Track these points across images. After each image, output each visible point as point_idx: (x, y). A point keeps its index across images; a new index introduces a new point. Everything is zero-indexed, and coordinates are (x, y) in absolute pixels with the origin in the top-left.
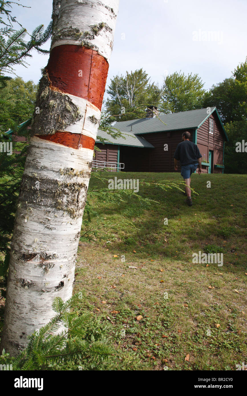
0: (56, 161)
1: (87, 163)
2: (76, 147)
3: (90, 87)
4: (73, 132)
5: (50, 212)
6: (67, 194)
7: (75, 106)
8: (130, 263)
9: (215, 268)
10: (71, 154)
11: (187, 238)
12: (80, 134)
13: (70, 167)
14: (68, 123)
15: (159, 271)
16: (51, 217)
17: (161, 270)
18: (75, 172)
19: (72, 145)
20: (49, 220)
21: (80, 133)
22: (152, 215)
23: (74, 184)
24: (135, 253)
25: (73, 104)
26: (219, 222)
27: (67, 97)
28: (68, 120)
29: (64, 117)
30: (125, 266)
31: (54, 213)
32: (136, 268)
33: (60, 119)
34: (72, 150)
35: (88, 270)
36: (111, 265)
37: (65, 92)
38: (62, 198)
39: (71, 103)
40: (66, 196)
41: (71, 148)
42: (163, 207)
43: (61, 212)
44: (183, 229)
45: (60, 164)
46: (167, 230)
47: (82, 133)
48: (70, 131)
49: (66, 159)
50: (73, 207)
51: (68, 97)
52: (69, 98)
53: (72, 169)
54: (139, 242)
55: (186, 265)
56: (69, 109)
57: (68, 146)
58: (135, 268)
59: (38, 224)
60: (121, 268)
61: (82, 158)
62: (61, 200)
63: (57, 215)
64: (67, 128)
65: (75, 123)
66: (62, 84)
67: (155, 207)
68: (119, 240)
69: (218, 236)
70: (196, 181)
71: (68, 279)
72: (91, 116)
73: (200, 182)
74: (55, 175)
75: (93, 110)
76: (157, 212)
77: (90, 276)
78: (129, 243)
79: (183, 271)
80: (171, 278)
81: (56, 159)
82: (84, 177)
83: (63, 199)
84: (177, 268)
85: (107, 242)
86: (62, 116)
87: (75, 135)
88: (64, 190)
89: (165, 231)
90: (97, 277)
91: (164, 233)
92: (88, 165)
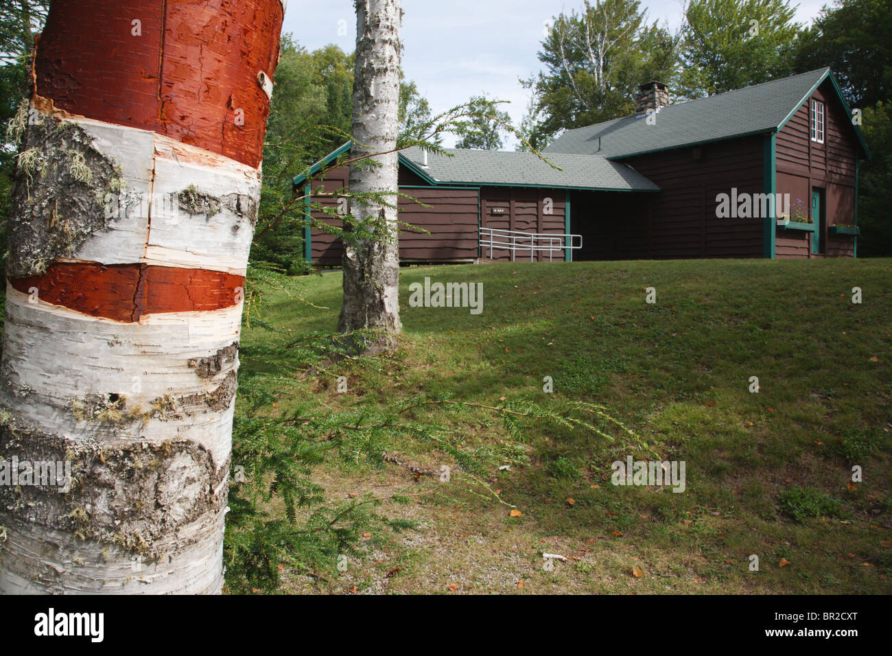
0: (60, 370)
1: (190, 366)
2: (128, 314)
3: (165, 79)
4: (107, 260)
5: (56, 547)
6: (110, 486)
7: (106, 160)
8: (550, 541)
9: (808, 574)
10: (111, 345)
11: (728, 460)
12: (138, 266)
13: (104, 392)
14: (86, 228)
15: (629, 573)
16: (63, 565)
17: (635, 573)
18: (128, 410)
19: (112, 308)
20: (57, 574)
21: (137, 261)
22: (631, 389)
23: (127, 452)
24: (571, 506)
25: (99, 156)
26: (830, 411)
27: (77, 133)
28: (85, 218)
29: (68, 210)
30: (535, 551)
31: (72, 552)
32: (564, 559)
33: (57, 217)
34: (112, 326)
35: (430, 559)
36: (498, 543)
37: (74, 112)
38: (89, 499)
39: (91, 154)
40: (104, 493)
41: (107, 321)
42: (666, 364)
43: (94, 550)
44: (717, 433)
45: (71, 381)
46: (671, 434)
47: (142, 261)
48: (98, 260)
49: (92, 362)
50: (138, 527)
51: (80, 130)
52: (83, 135)
53: (114, 397)
54: (590, 469)
55: (714, 556)
56: (81, 177)
57: (94, 313)
58: (561, 560)
60: (522, 556)
61: (160, 350)
62: (88, 507)
63: (80, 560)
64: (86, 247)
65: (112, 224)
66: (64, 81)
67: (641, 364)
68: (533, 463)
69: (827, 458)
70: (766, 285)
72: (180, 189)
73: (778, 287)
74: (59, 421)
76: (647, 378)
77: (429, 577)
78: (559, 472)
79: (703, 576)
81: (59, 362)
82: (177, 417)
83: (93, 505)
84: (686, 565)
85: (502, 468)
86: (63, 205)
87: (117, 269)
88: (92, 473)
89: (665, 437)
90: (448, 585)
91: (662, 444)
92: (192, 370)
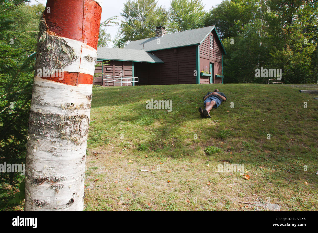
0: (58, 98)
1: (87, 97)
2: (75, 84)
3: (83, 30)
4: (70, 72)
5: (55, 142)
6: (70, 125)
7: (71, 48)
8: (142, 167)
9: (214, 166)
10: (71, 91)
11: (190, 141)
12: (77, 73)
13: (70, 102)
14: (66, 63)
15: (167, 172)
16: (57, 146)
17: (169, 172)
18: (75, 106)
19: (71, 82)
20: (55, 149)
21: (77, 72)
22: (161, 123)
23: (75, 117)
24: (147, 158)
25: (69, 47)
26: (217, 126)
27: (63, 41)
28: (65, 61)
29: (61, 59)
30: (138, 170)
31: (60, 143)
32: (148, 171)
33: (58, 60)
34: (71, 87)
35: (107, 176)
36: (127, 169)
37: (61, 36)
38: (65, 129)
39: (67, 46)
40: (68, 127)
41: (70, 85)
42: (170, 116)
43: (65, 141)
44: (187, 134)
45: (61, 100)
46: (174, 135)
47: (79, 72)
48: (68, 71)
49: (66, 95)
50: (76, 136)
51: (64, 40)
52: (65, 41)
53: (72, 104)
54: (151, 147)
55: (189, 165)
56: (65, 52)
57: (67, 84)
58: (147, 171)
59: (46, 153)
60: (135, 172)
61: (81, 93)
62: (65, 131)
63: (62, 144)
64: (65, 68)
65: (72, 63)
66: (58, 28)
67: (163, 116)
68: (133, 147)
69: (217, 138)
70: (198, 91)
71: (77, 196)
72: (87, 56)
73: (202, 92)
74: (57, 110)
75: (89, 50)
76: (165, 120)
77: (108, 180)
78: (142, 149)
79: (187, 170)
80: (177, 178)
81: (57, 96)
82: (84, 109)
83: (66, 130)
84: (182, 168)
85: (123, 149)
86: (59, 58)
87: (72, 74)
88: (66, 122)
89: (172, 136)
90: (114, 182)
91: (172, 138)
92: (87, 98)
